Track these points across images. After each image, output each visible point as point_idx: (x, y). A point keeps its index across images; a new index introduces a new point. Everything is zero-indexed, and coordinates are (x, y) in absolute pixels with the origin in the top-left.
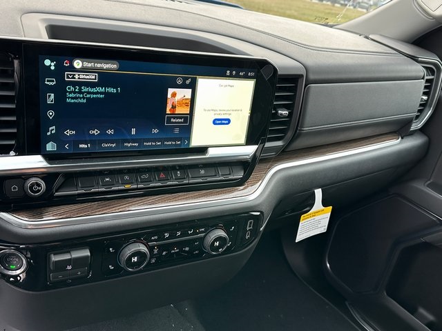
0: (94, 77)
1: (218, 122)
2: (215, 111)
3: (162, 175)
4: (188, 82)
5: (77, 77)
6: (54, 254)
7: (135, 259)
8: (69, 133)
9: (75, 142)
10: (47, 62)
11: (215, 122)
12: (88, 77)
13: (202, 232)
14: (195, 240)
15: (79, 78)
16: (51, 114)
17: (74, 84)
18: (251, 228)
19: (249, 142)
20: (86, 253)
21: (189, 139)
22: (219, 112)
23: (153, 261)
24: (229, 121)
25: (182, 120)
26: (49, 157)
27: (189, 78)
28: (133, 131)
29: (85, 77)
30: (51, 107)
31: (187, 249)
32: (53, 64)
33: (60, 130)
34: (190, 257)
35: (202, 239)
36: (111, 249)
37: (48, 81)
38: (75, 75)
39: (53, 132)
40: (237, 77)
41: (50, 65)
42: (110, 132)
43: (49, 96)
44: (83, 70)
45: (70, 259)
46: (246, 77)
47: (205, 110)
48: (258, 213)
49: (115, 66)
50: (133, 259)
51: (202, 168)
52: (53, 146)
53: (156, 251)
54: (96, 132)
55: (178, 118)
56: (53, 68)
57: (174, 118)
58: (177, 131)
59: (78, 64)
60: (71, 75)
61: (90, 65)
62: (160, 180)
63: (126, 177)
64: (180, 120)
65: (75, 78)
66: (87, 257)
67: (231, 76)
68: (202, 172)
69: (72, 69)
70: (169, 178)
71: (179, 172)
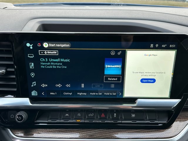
0: (56, 53)
1: (144, 81)
2: (142, 73)
3: (103, 115)
4: (119, 53)
5: (46, 53)
8: (44, 86)
9: (47, 90)
10: (28, 45)
11: (142, 81)
12: (52, 53)
15: (47, 54)
16: (33, 74)
17: (45, 57)
21: (122, 92)
22: (145, 74)
24: (154, 81)
25: (116, 79)
26: (33, 100)
27: (120, 50)
28: (83, 85)
29: (51, 53)
30: (32, 70)
32: (31, 46)
33: (39, 84)
37: (29, 56)
38: (44, 52)
39: (35, 85)
41: (30, 47)
42: (68, 86)
43: (31, 64)
44: (49, 49)
46: (168, 48)
47: (133, 72)
49: (68, 45)
51: (133, 113)
52: (35, 93)
54: (59, 85)
55: (113, 77)
56: (31, 48)
57: (110, 78)
58: (113, 86)
59: (46, 45)
60: (42, 52)
61: (53, 45)
62: (100, 119)
63: (79, 115)
64: (115, 79)
65: (44, 54)
69: (43, 48)
70: (107, 117)
71: (115, 114)
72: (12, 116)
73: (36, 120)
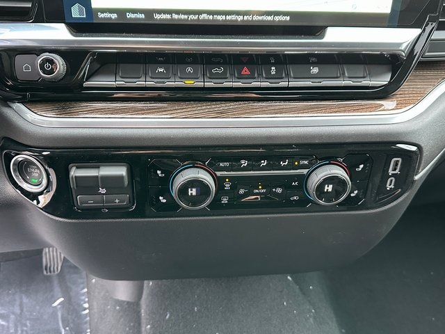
3: (246, 71)
6: (78, 168)
7: (193, 192)
13: (304, 167)
14: (292, 177)
18: (397, 171)
20: (121, 171)
23: (225, 200)
31: (279, 190)
34: (283, 204)
35: (304, 179)
36: (159, 172)
45: (97, 177)
48: (414, 148)
50: (190, 192)
51: (314, 64)
53: (227, 186)
62: (240, 77)
63: (189, 69)
66: (121, 178)
68: (315, 70)
70: (256, 75)
71: (273, 68)
72: (27, 68)
73: (86, 81)
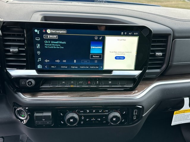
0: (56, 37)
1: (118, 58)
2: (116, 52)
3: (89, 82)
4: (100, 38)
5: (49, 37)
6: (37, 113)
7: (72, 120)
8: (47, 61)
9: (49, 65)
10: (36, 31)
11: (116, 58)
12: (53, 37)
13: (106, 112)
14: (104, 116)
15: (50, 37)
16: (39, 53)
17: (48, 40)
18: (136, 114)
19: (136, 69)
20: (49, 114)
21: (103, 66)
22: (118, 53)
23: (82, 123)
24: (124, 58)
25: (99, 57)
26: (39, 71)
27: (101, 36)
28: (75, 61)
29: (52, 37)
30: (38, 50)
31: (99, 119)
32: (38, 31)
33: (43, 60)
34: (101, 124)
35: (107, 116)
36: (61, 114)
37: (37, 39)
38: (48, 36)
39: (40, 60)
40: (128, 35)
41: (37, 32)
42: (64, 61)
43: (38, 45)
44: (51, 34)
45: (42, 116)
46: (133, 35)
47: (110, 52)
48: (141, 107)
49: (65, 32)
50: (71, 120)
51: (110, 80)
52: (40, 67)
53: (83, 118)
54: (58, 61)
55: (96, 55)
56: (38, 33)
57: (94, 55)
58: (96, 61)
59: (49, 31)
60: (46, 36)
61: (54, 32)
62: (88, 85)
63: (72, 82)
64: (97, 57)
65: (48, 37)
66: (49, 116)
67: (124, 35)
68: (110, 82)
69: (46, 33)
70: (92, 84)
71: (98, 82)
72: (23, 83)
73: (41, 86)
